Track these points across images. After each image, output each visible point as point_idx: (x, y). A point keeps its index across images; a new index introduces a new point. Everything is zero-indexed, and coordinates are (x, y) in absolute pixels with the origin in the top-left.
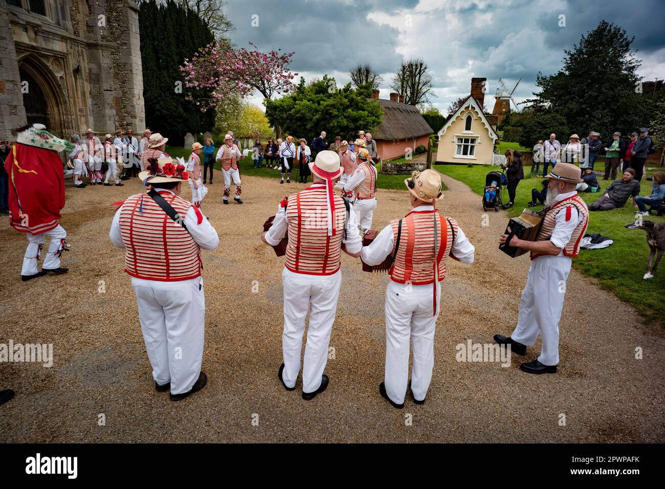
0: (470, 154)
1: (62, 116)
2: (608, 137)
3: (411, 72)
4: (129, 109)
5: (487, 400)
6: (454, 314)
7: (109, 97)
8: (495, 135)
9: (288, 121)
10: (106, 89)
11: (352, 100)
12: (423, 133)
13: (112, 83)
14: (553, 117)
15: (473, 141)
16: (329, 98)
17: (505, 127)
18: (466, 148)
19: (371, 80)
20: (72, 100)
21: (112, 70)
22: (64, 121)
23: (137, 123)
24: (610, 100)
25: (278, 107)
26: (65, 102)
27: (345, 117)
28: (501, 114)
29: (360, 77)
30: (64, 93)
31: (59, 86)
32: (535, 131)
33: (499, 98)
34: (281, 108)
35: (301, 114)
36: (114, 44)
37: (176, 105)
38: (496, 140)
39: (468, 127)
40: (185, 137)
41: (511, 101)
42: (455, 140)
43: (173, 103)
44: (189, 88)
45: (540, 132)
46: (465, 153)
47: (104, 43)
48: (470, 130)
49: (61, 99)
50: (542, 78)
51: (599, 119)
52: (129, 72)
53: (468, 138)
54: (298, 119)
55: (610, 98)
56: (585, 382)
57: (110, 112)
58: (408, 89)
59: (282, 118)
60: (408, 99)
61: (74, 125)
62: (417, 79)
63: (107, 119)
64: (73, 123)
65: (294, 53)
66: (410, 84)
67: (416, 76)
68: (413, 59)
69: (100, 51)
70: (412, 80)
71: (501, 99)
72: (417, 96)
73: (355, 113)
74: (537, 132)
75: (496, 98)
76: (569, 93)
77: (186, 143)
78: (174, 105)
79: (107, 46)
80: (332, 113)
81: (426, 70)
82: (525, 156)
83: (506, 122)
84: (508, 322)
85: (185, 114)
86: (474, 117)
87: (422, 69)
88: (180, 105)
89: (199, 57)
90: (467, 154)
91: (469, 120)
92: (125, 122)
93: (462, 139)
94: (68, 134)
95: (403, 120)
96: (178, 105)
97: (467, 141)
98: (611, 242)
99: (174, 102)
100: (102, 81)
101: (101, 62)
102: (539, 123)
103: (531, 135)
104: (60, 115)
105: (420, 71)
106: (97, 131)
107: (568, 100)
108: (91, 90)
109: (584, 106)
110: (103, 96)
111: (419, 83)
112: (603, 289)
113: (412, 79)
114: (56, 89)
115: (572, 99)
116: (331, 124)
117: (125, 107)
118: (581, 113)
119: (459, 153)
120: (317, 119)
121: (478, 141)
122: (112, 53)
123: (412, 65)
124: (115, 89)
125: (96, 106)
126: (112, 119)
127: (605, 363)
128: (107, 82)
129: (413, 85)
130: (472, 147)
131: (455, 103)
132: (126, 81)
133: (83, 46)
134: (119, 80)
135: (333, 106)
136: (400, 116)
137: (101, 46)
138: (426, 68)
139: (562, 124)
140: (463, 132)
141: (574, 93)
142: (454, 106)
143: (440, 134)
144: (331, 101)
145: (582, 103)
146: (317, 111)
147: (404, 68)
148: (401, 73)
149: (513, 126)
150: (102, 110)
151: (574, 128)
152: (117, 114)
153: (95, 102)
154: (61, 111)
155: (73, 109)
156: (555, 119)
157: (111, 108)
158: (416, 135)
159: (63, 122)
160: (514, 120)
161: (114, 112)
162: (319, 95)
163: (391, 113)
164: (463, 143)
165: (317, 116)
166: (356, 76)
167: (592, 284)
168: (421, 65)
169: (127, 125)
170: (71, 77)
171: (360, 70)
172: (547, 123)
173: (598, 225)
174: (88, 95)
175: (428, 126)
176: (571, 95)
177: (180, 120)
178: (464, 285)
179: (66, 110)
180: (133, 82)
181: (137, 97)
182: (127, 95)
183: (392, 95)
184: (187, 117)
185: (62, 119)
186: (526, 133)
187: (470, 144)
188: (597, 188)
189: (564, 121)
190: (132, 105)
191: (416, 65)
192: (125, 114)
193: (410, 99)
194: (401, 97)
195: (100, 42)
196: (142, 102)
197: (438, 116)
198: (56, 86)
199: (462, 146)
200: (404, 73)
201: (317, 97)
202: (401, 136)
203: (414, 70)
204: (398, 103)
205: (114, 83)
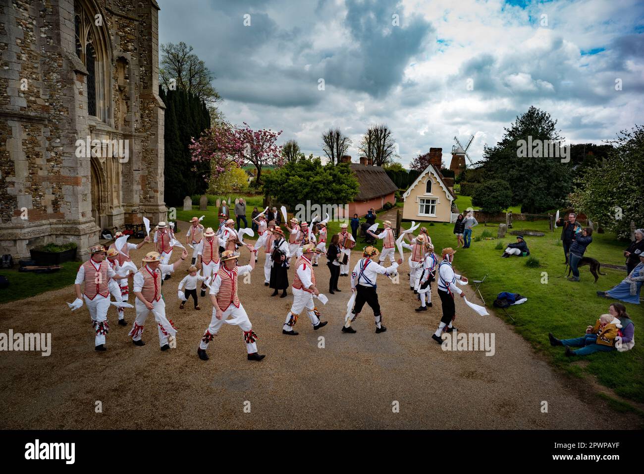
0: (432, 213)
1: (100, 192)
2: (544, 200)
3: (377, 136)
4: (153, 185)
5: (444, 394)
6: (425, 350)
7: (137, 176)
8: (452, 197)
9: (282, 192)
10: (135, 169)
11: (335, 176)
12: (389, 191)
13: (140, 165)
14: (498, 183)
15: (433, 202)
16: (316, 175)
17: (461, 182)
18: (427, 207)
19: (342, 142)
20: (109, 180)
21: (141, 154)
22: (102, 196)
23: (159, 196)
24: (543, 170)
25: (274, 182)
26: (104, 182)
27: (329, 190)
28: (457, 168)
29: (331, 139)
30: (104, 174)
31: (101, 169)
32: (485, 194)
33: (455, 154)
34: (276, 182)
35: (293, 187)
36: (144, 134)
37: (177, 172)
38: (453, 201)
39: (429, 190)
40: (184, 200)
41: (465, 156)
42: (418, 201)
43: (175, 171)
44: (195, 161)
45: (489, 195)
46: (427, 212)
47: (137, 134)
48: (430, 192)
49: (102, 179)
50: (488, 149)
51: (535, 185)
52: (155, 155)
53: (429, 199)
54: (290, 191)
55: (543, 168)
56: (496, 384)
57: (137, 187)
58: (375, 151)
59: (277, 190)
60: (374, 159)
61: (109, 200)
62: (382, 143)
63: (134, 193)
64: (109, 198)
65: (282, 131)
66: (376, 146)
67: (381, 140)
68: (378, 125)
69: (133, 140)
70: (378, 144)
71: (457, 154)
72: (382, 157)
73: (338, 187)
74: (486, 195)
75: (453, 154)
76: (511, 162)
77: (185, 204)
78: (176, 173)
79: (138, 136)
80: (319, 188)
81: (390, 135)
82: (478, 215)
83: (462, 177)
84: (458, 354)
85: (184, 180)
86: (433, 182)
87: (386, 133)
88: (180, 172)
89: (204, 136)
90: (429, 213)
91: (429, 183)
92: (148, 195)
93: (424, 200)
94: (104, 207)
95: (372, 181)
96: (178, 172)
97: (428, 201)
98: (526, 300)
99: (175, 169)
100: (133, 163)
101: (133, 148)
102: (488, 188)
103: (482, 198)
104: (99, 192)
105: (385, 135)
106: (125, 203)
107: (510, 168)
108: (123, 170)
109: (523, 173)
110: (133, 175)
111: (384, 146)
112: (515, 332)
113: (378, 142)
114: (98, 171)
115: (513, 168)
116: (319, 196)
117: (149, 183)
118: (520, 178)
119: (422, 212)
120: (306, 192)
121: (438, 201)
122: (142, 141)
123: (377, 130)
124: (142, 169)
125: (125, 183)
126: (138, 193)
127: (509, 375)
128: (137, 164)
129: (379, 147)
130: (433, 207)
131: (416, 159)
132: (152, 162)
133: (120, 136)
134: (146, 162)
135: (320, 182)
136: (369, 177)
137: (135, 136)
138: (389, 133)
139: (506, 189)
140: (425, 194)
141: (514, 163)
142: (415, 161)
143: (405, 195)
144: (318, 178)
145: (521, 171)
146: (306, 185)
147: (370, 132)
148: (368, 136)
149: (468, 182)
150: (130, 186)
151: (516, 192)
152: (142, 189)
153: (125, 180)
154: (100, 189)
155: (109, 187)
156: (500, 185)
157: (138, 184)
158: (383, 194)
159: (101, 198)
160: (469, 176)
161: (140, 187)
162: (307, 172)
163: (362, 175)
164: (425, 204)
165: (306, 190)
166: (328, 138)
167: (511, 329)
168: (386, 130)
169: (150, 198)
170: (111, 161)
171: (331, 133)
172: (494, 188)
173: (521, 286)
174: (120, 175)
175: (393, 184)
176: (512, 164)
177: (180, 185)
178: (430, 331)
179: (104, 187)
180: (158, 164)
181: (160, 176)
182: (152, 174)
183: (362, 159)
184: (186, 182)
185: (100, 195)
186: (477, 195)
187: (430, 204)
188: (526, 253)
189: (508, 186)
190: (156, 181)
191: (381, 131)
192: (149, 189)
193: (376, 159)
194: (369, 160)
195: (134, 134)
196: (163, 179)
197: (401, 171)
198: (99, 170)
199: (425, 206)
200: (370, 137)
201: (306, 174)
202: (371, 196)
203: (379, 135)
204: (366, 166)
205: (142, 165)
